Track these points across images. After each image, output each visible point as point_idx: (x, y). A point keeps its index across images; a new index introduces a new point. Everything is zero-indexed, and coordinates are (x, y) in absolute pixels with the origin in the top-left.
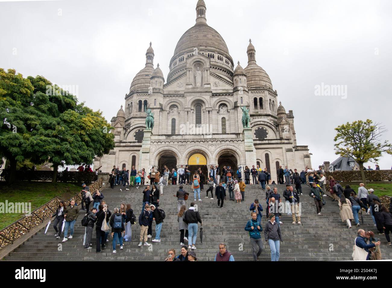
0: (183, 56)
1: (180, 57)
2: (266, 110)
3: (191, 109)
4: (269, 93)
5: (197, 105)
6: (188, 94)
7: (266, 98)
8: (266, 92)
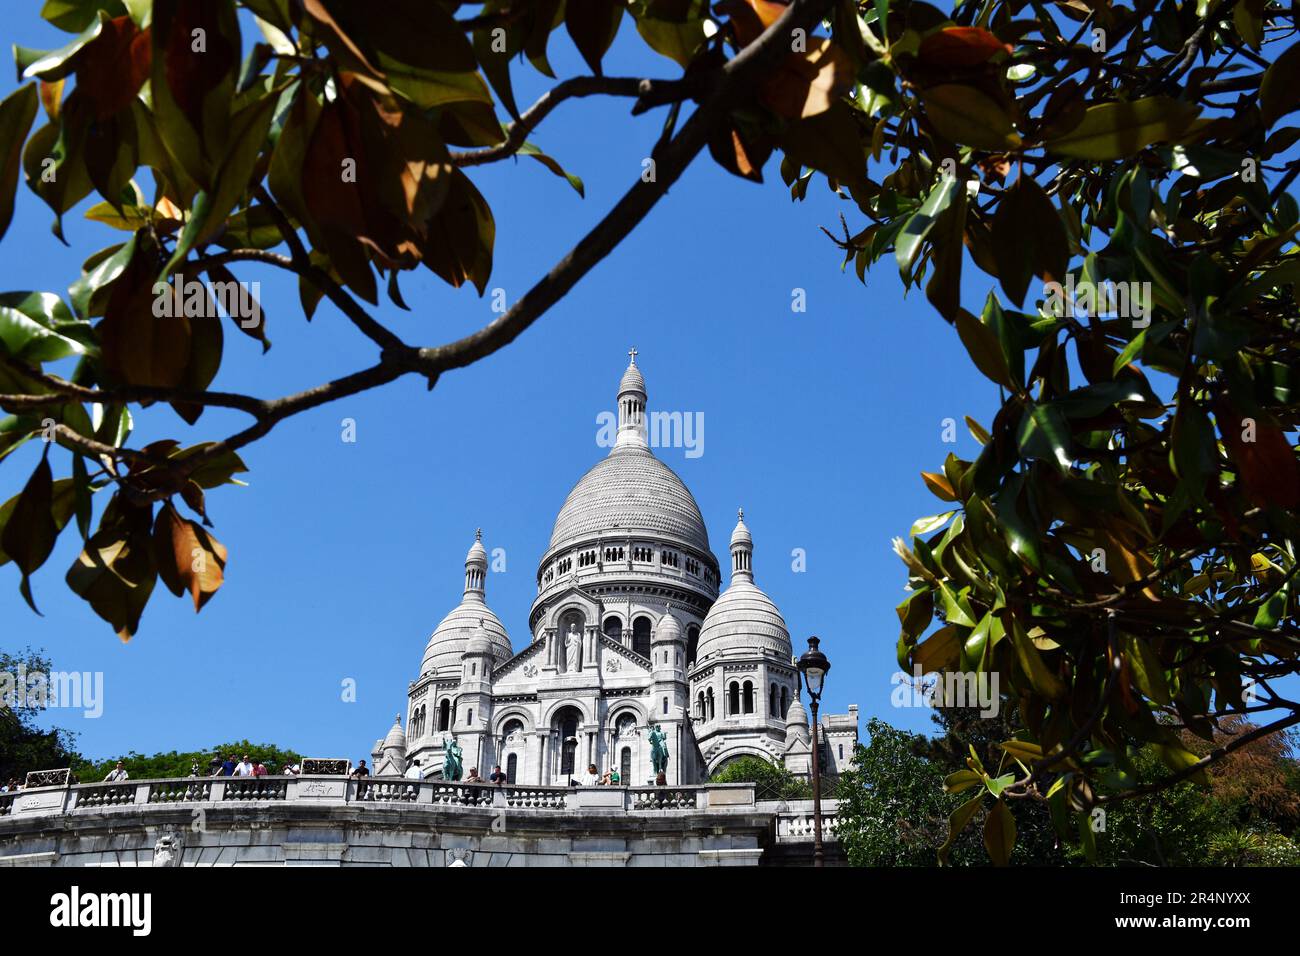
0: (570, 556)
1: (561, 560)
2: (758, 717)
3: (552, 731)
4: (769, 670)
5: (567, 718)
6: (546, 694)
7: (762, 681)
8: (761, 667)
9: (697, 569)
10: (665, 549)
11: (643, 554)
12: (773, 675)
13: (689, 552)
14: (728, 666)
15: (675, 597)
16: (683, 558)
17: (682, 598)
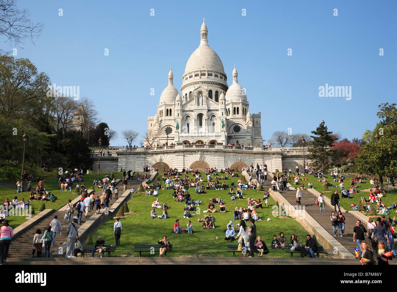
2: (240, 115)
3: (197, 119)
4: (243, 105)
5: (200, 116)
6: (195, 110)
7: (241, 107)
8: (241, 104)
9: (222, 78)
10: (215, 73)
11: (210, 75)
12: (244, 106)
13: (221, 74)
14: (233, 103)
15: (218, 85)
16: (219, 75)
17: (219, 85)
